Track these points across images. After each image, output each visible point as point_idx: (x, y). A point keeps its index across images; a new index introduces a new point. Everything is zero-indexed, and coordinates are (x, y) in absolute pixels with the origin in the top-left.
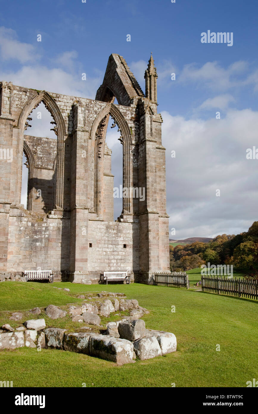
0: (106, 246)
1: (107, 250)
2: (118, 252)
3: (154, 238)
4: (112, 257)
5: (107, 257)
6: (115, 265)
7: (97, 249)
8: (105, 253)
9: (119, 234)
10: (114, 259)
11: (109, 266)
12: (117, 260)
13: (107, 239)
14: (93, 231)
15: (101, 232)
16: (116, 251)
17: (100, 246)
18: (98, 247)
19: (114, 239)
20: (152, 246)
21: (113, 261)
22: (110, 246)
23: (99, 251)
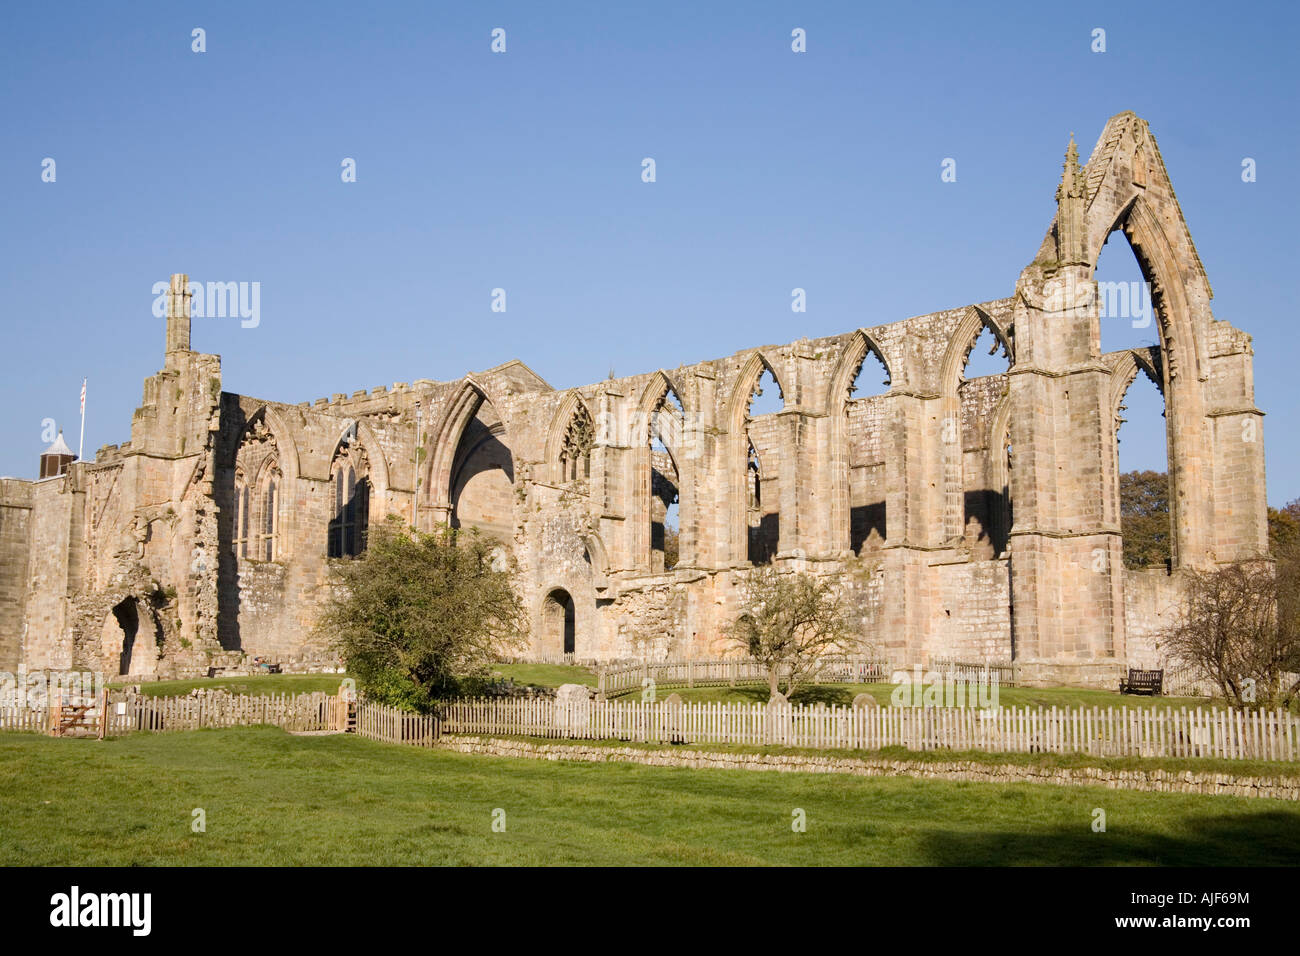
0: (975, 612)
1: (978, 621)
2: (998, 623)
3: (1024, 588)
4: (987, 635)
5: (977, 636)
6: (992, 650)
7: (960, 621)
8: (973, 628)
9: (999, 586)
10: (990, 639)
11: (982, 654)
12: (996, 640)
13: (975, 598)
14: (951, 586)
15: (965, 586)
16: (993, 623)
17: (964, 614)
18: (959, 616)
19: (989, 597)
20: (1020, 605)
21: (989, 643)
22: (983, 612)
23: (962, 624)
